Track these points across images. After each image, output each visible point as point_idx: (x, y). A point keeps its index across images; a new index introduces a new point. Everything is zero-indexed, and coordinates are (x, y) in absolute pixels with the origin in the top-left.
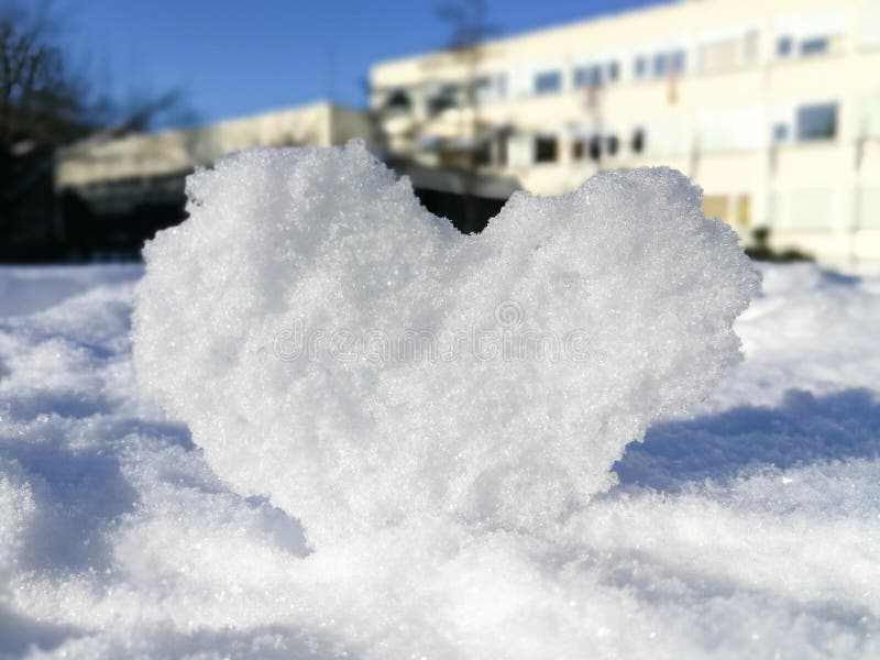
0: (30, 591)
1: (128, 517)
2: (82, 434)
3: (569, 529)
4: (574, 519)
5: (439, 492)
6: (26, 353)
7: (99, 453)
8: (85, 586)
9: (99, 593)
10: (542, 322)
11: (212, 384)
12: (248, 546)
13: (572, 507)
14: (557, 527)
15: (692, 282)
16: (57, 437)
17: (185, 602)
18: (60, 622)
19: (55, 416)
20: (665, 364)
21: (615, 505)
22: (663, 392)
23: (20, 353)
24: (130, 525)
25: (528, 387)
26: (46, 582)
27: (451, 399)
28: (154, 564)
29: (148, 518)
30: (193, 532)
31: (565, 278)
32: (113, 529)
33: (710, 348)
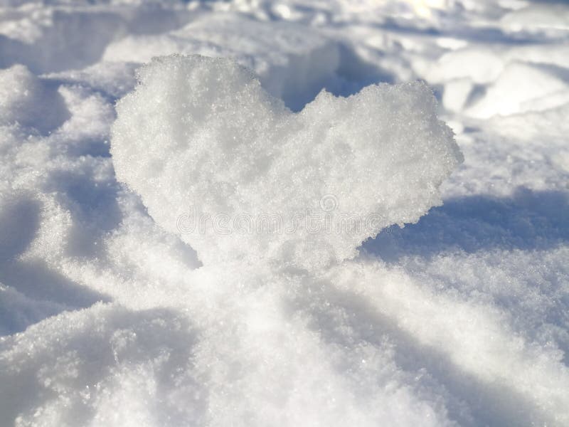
0: (69, 267)
1: (116, 232)
2: (101, 171)
3: (328, 275)
4: (333, 270)
5: (264, 247)
6: (79, 104)
7: (109, 184)
8: (93, 269)
9: (99, 273)
10: (328, 169)
11: (151, 181)
12: (170, 258)
13: (333, 262)
14: (322, 272)
15: (417, 159)
16: (89, 171)
17: (135, 285)
18: (81, 284)
19: (89, 157)
20: (392, 202)
21: (357, 265)
22: (391, 214)
23: (76, 104)
24: (117, 236)
25: (315, 202)
26: (76, 263)
27: (273, 203)
28: (125, 260)
29: (126, 234)
30: (145, 245)
31: (343, 148)
32: (109, 237)
33: (420, 196)
